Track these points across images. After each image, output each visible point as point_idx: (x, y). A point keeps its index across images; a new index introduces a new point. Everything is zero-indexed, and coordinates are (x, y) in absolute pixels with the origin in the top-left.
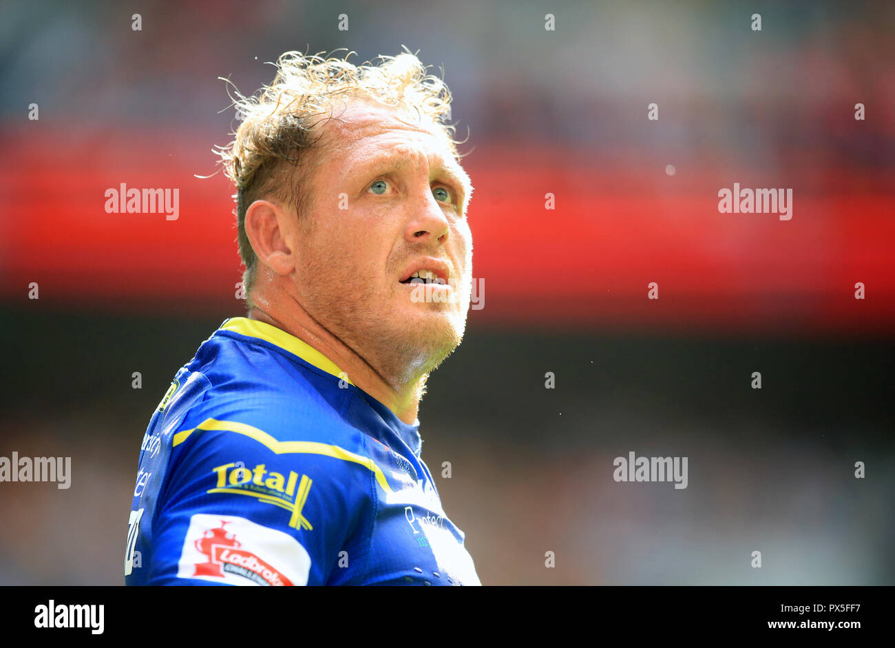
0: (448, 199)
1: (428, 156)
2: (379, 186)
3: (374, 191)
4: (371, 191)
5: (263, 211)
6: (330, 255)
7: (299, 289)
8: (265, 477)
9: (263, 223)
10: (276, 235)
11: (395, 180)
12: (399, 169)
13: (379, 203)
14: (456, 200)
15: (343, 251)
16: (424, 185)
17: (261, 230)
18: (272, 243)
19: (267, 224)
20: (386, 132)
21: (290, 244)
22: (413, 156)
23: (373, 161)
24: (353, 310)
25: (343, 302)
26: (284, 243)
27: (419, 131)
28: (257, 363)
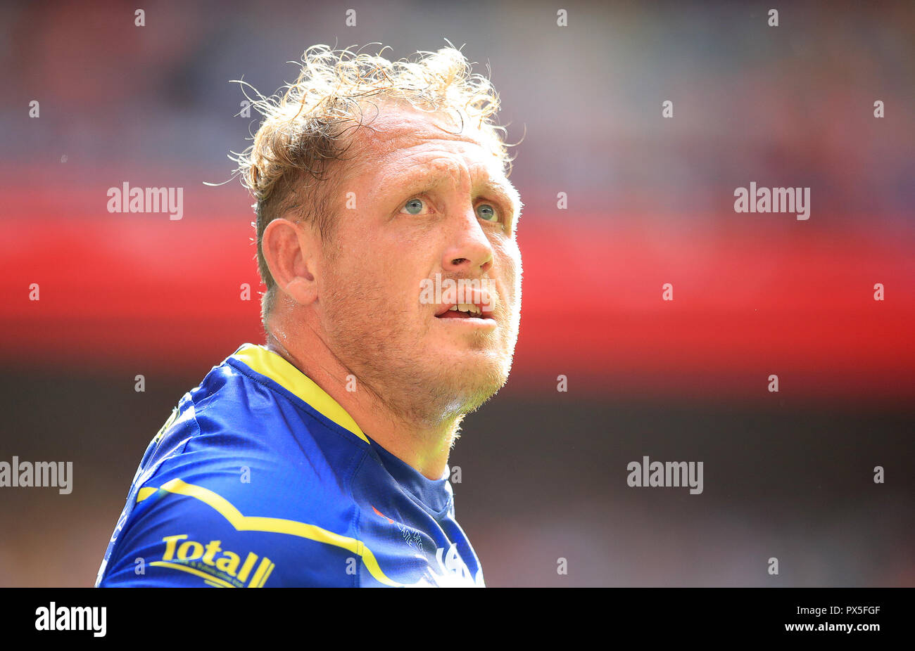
0: (494, 218)
1: (469, 169)
2: (415, 205)
3: (408, 210)
4: (405, 211)
5: (283, 231)
6: (357, 284)
7: (322, 322)
8: (218, 556)
9: (283, 244)
10: (298, 258)
11: (433, 198)
12: (436, 186)
13: (413, 225)
14: (503, 219)
15: (372, 281)
16: (465, 205)
17: (281, 252)
18: (293, 268)
19: (287, 245)
20: (423, 143)
21: (313, 270)
22: (452, 172)
23: (407, 178)
24: (381, 348)
25: (370, 339)
26: (306, 267)
27: (461, 140)
28: (256, 410)
